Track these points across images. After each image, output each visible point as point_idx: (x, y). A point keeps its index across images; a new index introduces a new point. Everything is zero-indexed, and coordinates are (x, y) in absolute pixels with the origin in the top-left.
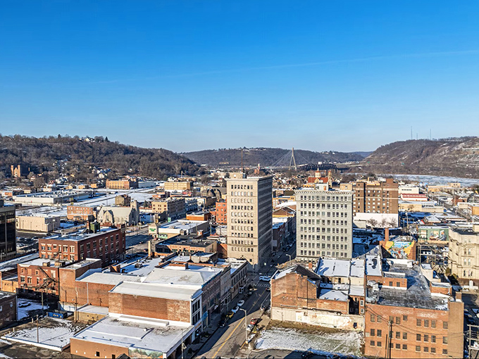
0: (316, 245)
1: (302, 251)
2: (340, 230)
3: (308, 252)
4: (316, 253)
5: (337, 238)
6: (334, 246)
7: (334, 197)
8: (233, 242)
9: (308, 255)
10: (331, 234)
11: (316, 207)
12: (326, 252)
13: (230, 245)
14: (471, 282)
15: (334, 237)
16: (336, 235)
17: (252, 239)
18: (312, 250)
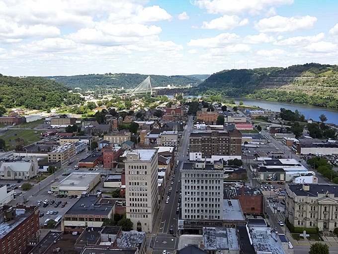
0: (196, 211)
1: (186, 216)
2: (214, 199)
3: (190, 216)
4: (196, 216)
5: (213, 205)
6: (210, 211)
7: (210, 175)
8: (131, 211)
9: (190, 218)
10: (208, 202)
11: (196, 183)
12: (204, 216)
13: (129, 213)
14: (305, 232)
15: (210, 205)
16: (211, 203)
17: (146, 208)
18: (193, 214)
